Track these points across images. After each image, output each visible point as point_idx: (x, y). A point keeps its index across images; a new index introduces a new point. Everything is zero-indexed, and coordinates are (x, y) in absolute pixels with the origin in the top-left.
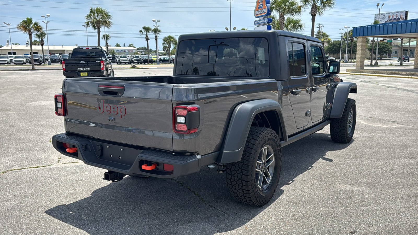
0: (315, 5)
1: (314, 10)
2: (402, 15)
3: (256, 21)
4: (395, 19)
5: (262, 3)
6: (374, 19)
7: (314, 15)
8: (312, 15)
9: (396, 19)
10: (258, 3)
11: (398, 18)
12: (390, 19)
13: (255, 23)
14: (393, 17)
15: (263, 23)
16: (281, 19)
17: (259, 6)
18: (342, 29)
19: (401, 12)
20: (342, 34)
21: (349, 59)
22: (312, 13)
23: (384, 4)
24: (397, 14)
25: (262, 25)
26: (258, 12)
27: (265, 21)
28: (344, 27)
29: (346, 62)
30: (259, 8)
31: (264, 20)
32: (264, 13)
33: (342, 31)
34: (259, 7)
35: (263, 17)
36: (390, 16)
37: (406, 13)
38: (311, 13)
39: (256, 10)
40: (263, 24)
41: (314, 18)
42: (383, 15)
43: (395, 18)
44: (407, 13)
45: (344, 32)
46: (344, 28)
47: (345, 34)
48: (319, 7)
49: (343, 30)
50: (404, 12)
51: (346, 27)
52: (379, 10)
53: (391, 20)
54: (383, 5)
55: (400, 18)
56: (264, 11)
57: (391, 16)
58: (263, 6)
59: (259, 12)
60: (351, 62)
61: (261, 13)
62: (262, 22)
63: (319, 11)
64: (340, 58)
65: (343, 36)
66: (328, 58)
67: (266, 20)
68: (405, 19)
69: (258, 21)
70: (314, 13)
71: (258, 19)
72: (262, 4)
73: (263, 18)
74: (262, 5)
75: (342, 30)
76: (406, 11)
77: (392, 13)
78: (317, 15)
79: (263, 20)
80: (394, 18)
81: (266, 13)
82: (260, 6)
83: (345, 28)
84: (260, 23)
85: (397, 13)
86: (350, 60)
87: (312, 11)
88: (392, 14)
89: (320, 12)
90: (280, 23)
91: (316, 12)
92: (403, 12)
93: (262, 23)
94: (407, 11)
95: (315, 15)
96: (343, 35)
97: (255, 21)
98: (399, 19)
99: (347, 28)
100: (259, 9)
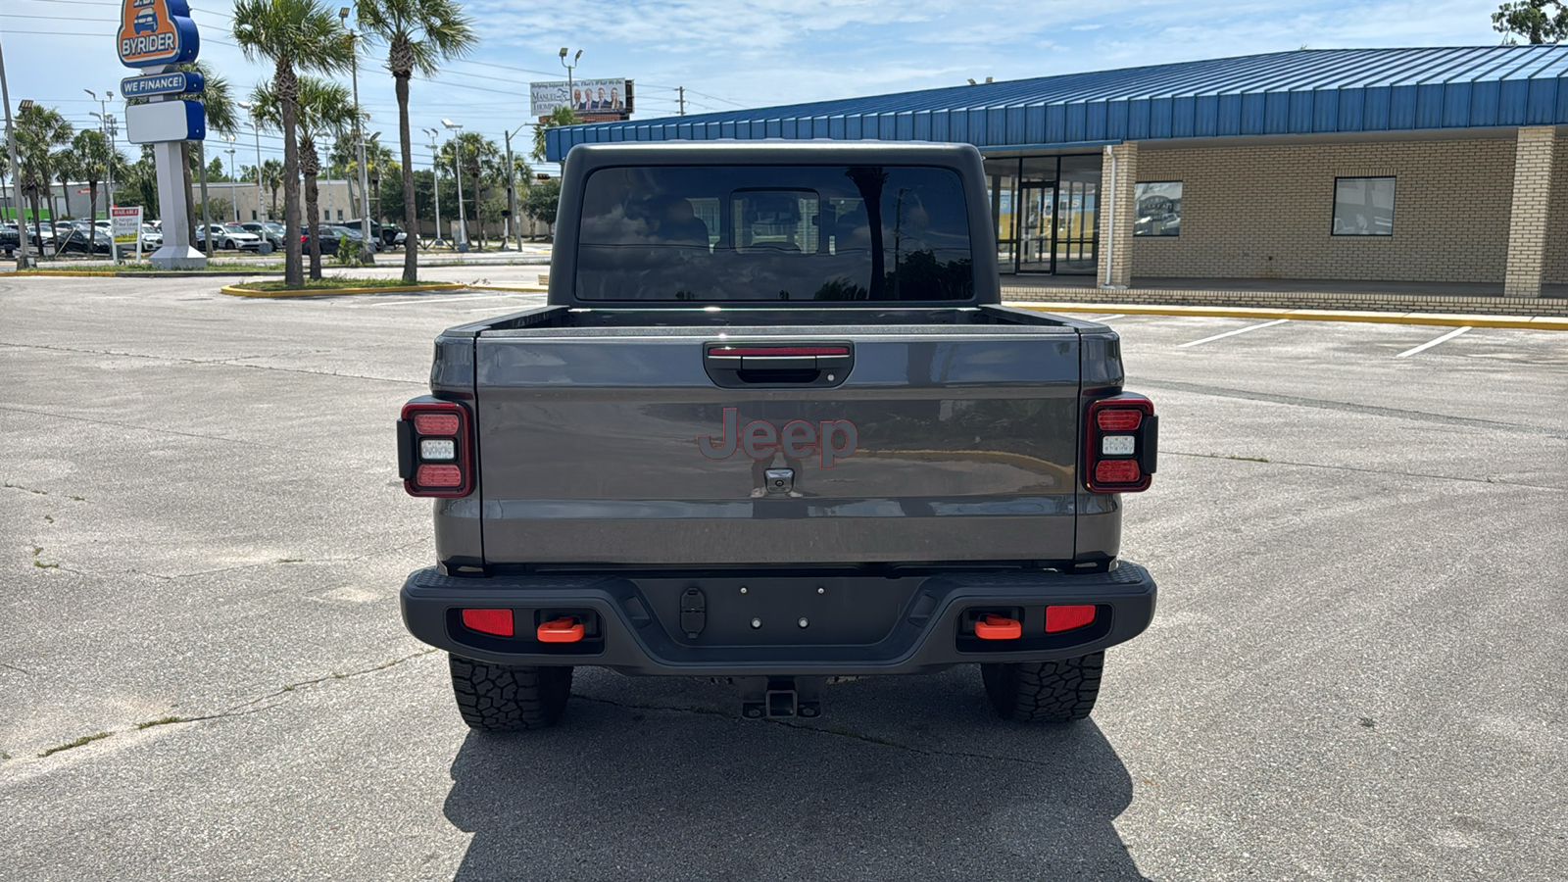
0: (403, 39)
1: (403, 57)
2: (615, 91)
3: (129, 82)
4: (595, 104)
5: (149, 11)
6: (529, 99)
7: (402, 77)
8: (396, 74)
9: (600, 105)
10: (129, 8)
11: (606, 102)
12: (581, 104)
13: (128, 87)
14: (587, 96)
15: (164, 89)
16: (283, 81)
17: (136, 21)
18: (434, 130)
19: (611, 82)
20: (435, 147)
21: (471, 237)
22: (397, 69)
23: (580, 52)
24: (602, 86)
25: (161, 98)
26: (134, 46)
27: (171, 82)
28: (443, 122)
29: (463, 250)
30: (139, 28)
31: (168, 78)
32: (165, 50)
33: (433, 138)
34: (138, 24)
35: (161, 68)
36: (579, 94)
37: (627, 86)
38: (393, 67)
39: (122, 37)
40: (164, 95)
41: (406, 86)
42: (556, 89)
43: (597, 100)
44: (631, 86)
45: (441, 143)
46: (444, 127)
47: (445, 151)
48: (420, 43)
49: (436, 132)
50: (620, 83)
51: (448, 122)
52: (570, 71)
53: (582, 106)
54: (578, 56)
55: (611, 103)
56: (162, 44)
57: (583, 95)
58: (155, 19)
59: (143, 43)
60: (480, 250)
61: (152, 49)
62: (158, 85)
63: (420, 61)
64: (439, 236)
65: (440, 155)
66: (396, 234)
67: (176, 82)
68: (627, 105)
69: (137, 80)
70: (404, 68)
71: (136, 72)
72: (153, 16)
73: (163, 72)
74: (150, 19)
75: (433, 134)
76: (627, 82)
77: (584, 83)
78: (417, 73)
79: (164, 78)
80: (594, 102)
81: (177, 50)
82: (141, 21)
83: (448, 127)
84: (151, 90)
85: (599, 86)
86: (475, 243)
87: (392, 59)
88: (586, 87)
89: (426, 64)
90: (281, 97)
91: (409, 64)
92: (618, 82)
93: (157, 89)
94: (630, 81)
95: (407, 75)
96: (439, 152)
97: (125, 82)
98: (607, 104)
99: (453, 126)
100: (138, 33)
